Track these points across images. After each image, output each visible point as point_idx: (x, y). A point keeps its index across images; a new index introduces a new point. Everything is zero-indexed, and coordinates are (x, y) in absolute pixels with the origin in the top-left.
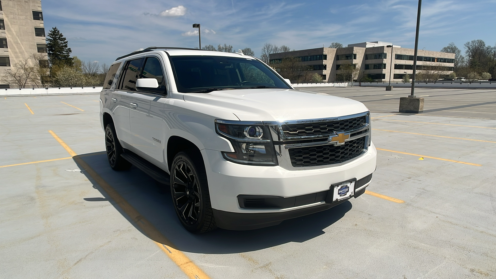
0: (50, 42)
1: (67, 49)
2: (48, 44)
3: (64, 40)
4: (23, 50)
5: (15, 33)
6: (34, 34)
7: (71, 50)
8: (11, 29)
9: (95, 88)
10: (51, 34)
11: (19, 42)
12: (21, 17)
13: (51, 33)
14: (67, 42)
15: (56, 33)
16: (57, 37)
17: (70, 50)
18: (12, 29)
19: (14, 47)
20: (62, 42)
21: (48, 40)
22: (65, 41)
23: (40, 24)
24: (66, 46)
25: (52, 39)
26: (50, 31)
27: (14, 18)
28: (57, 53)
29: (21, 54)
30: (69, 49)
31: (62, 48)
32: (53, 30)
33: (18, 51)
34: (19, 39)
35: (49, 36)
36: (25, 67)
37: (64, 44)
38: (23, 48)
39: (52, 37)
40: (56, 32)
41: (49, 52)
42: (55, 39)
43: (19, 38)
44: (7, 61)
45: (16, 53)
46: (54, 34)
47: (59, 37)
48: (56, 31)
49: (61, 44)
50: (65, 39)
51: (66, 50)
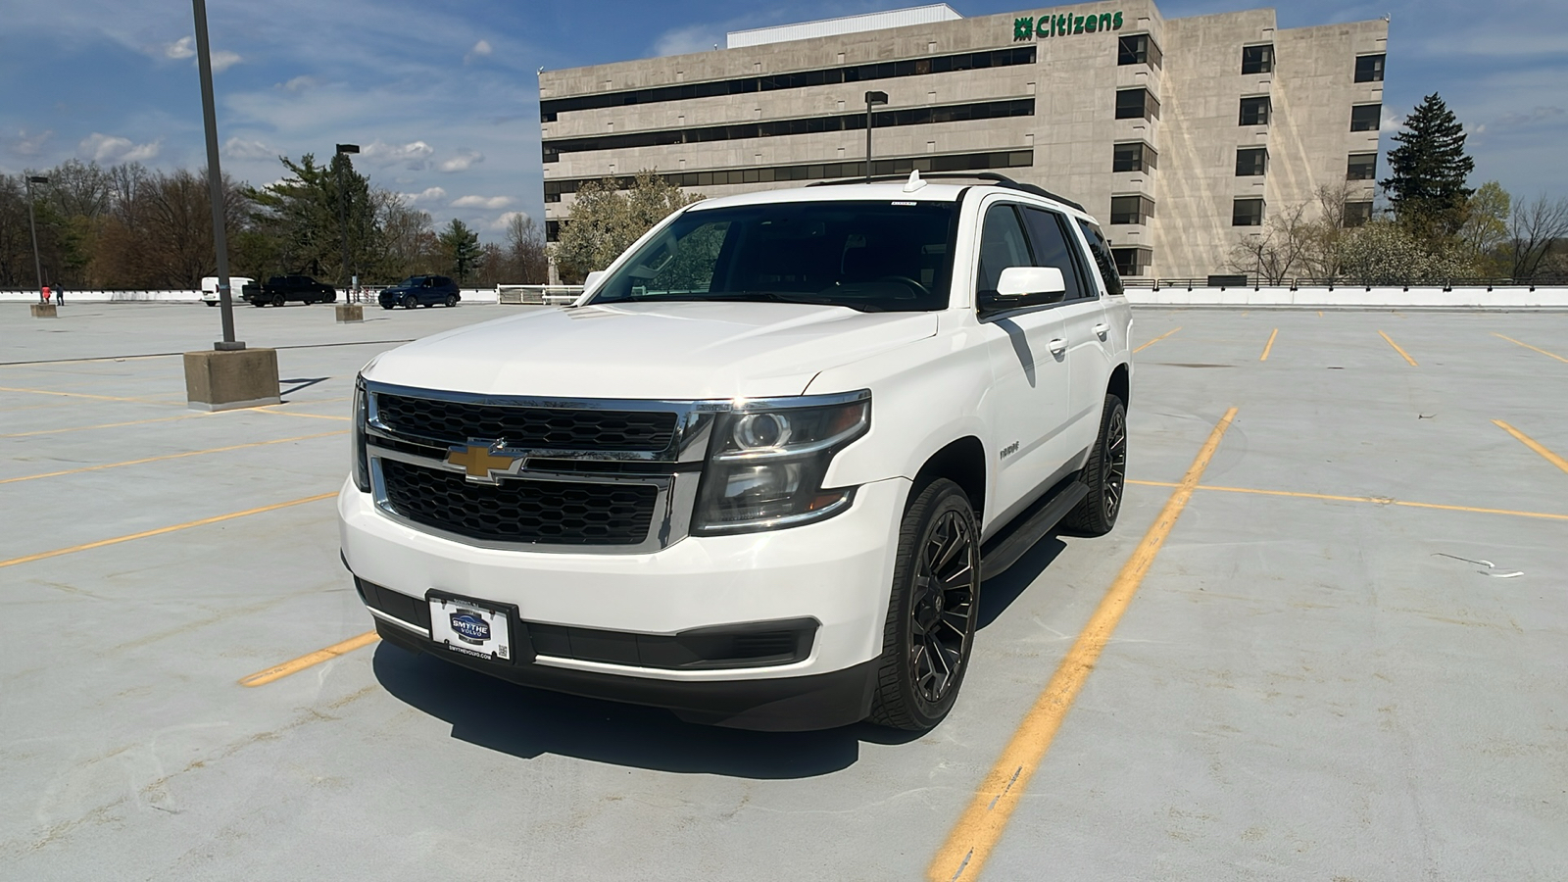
0: (1406, 144)
1: (1460, 161)
2: (1399, 150)
3: (1456, 134)
4: (1307, 178)
5: (1294, 129)
6: (1347, 125)
7: (1474, 161)
8: (1289, 119)
9: (1450, 290)
10: (1416, 119)
11: (1303, 154)
12: (1322, 81)
13: (1417, 113)
14: (1463, 138)
15: (1431, 112)
16: (1433, 124)
17: (1468, 164)
18: (1291, 120)
19: (1285, 170)
20: (1445, 139)
21: (1400, 139)
22: (1461, 134)
23: (1370, 93)
24: (1458, 152)
25: (1417, 133)
26: (1416, 108)
27: (1301, 87)
28: (1422, 176)
29: (1299, 188)
30: (1468, 158)
31: (1441, 160)
32: (1425, 104)
33: (1292, 179)
34: (1303, 145)
35: (1407, 124)
36: (1293, 226)
37: (1452, 147)
38: (1308, 169)
39: (1416, 129)
40: (1435, 107)
41: (1398, 175)
42: (1424, 133)
43: (1302, 140)
44: (1255, 211)
45: (1286, 185)
46: (1424, 118)
47: (1440, 125)
48: (1436, 104)
49: (1439, 147)
50: (1459, 128)
51: (1454, 165)
